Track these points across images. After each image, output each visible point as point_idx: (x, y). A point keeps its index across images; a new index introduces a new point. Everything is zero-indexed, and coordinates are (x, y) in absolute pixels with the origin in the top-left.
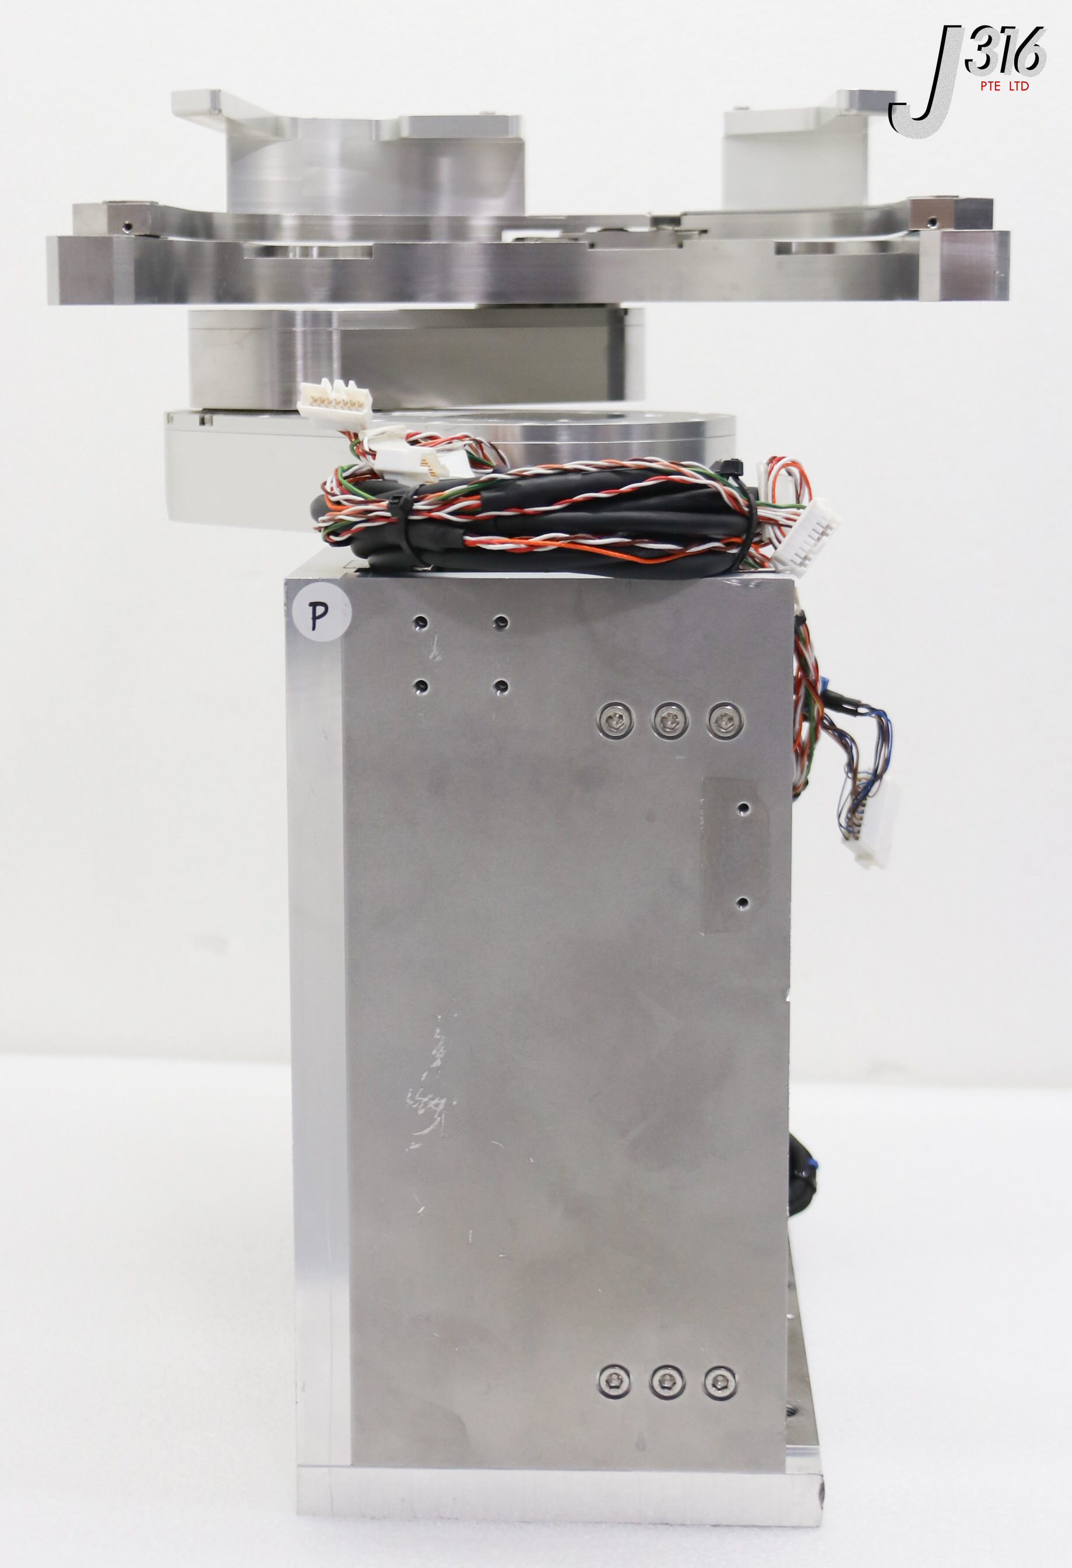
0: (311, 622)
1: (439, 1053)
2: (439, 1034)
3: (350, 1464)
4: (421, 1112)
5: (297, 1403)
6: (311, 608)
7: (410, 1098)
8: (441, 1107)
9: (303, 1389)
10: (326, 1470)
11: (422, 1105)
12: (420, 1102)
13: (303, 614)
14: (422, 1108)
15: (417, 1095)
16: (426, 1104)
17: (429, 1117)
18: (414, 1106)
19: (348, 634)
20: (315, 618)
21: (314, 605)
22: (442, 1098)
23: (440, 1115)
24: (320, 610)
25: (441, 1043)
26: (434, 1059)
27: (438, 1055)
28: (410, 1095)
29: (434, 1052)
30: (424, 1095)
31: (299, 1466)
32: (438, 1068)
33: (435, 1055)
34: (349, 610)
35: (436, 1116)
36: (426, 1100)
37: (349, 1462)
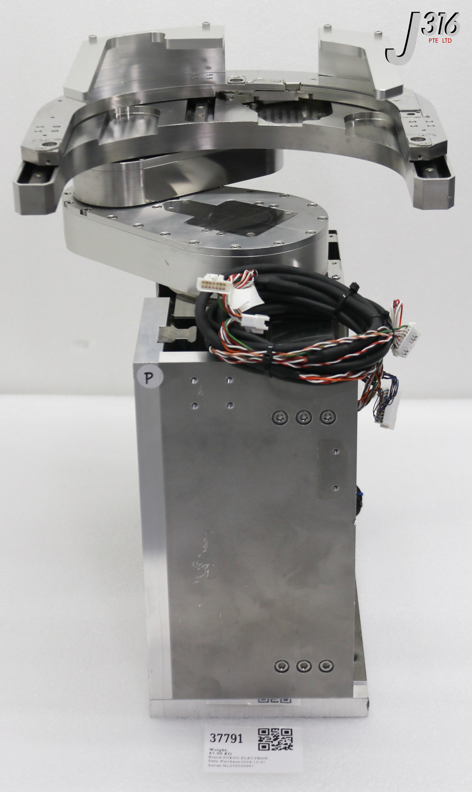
0: (145, 381)
1: (205, 546)
2: (205, 540)
3: (172, 698)
4: (199, 569)
5: (149, 677)
6: (145, 375)
7: (194, 564)
8: (207, 567)
9: (152, 672)
10: (162, 701)
11: (199, 567)
12: (198, 566)
13: (142, 378)
14: (199, 568)
15: (197, 563)
16: (201, 566)
17: (203, 571)
18: (196, 567)
19: (162, 385)
20: (147, 379)
21: (147, 374)
22: (207, 564)
23: (207, 570)
24: (149, 376)
25: (206, 543)
26: (204, 549)
27: (205, 548)
28: (193, 563)
29: (204, 546)
30: (199, 563)
31: (151, 700)
32: (205, 553)
33: (204, 547)
34: (162, 376)
35: (205, 571)
36: (200, 565)
37: (171, 698)
